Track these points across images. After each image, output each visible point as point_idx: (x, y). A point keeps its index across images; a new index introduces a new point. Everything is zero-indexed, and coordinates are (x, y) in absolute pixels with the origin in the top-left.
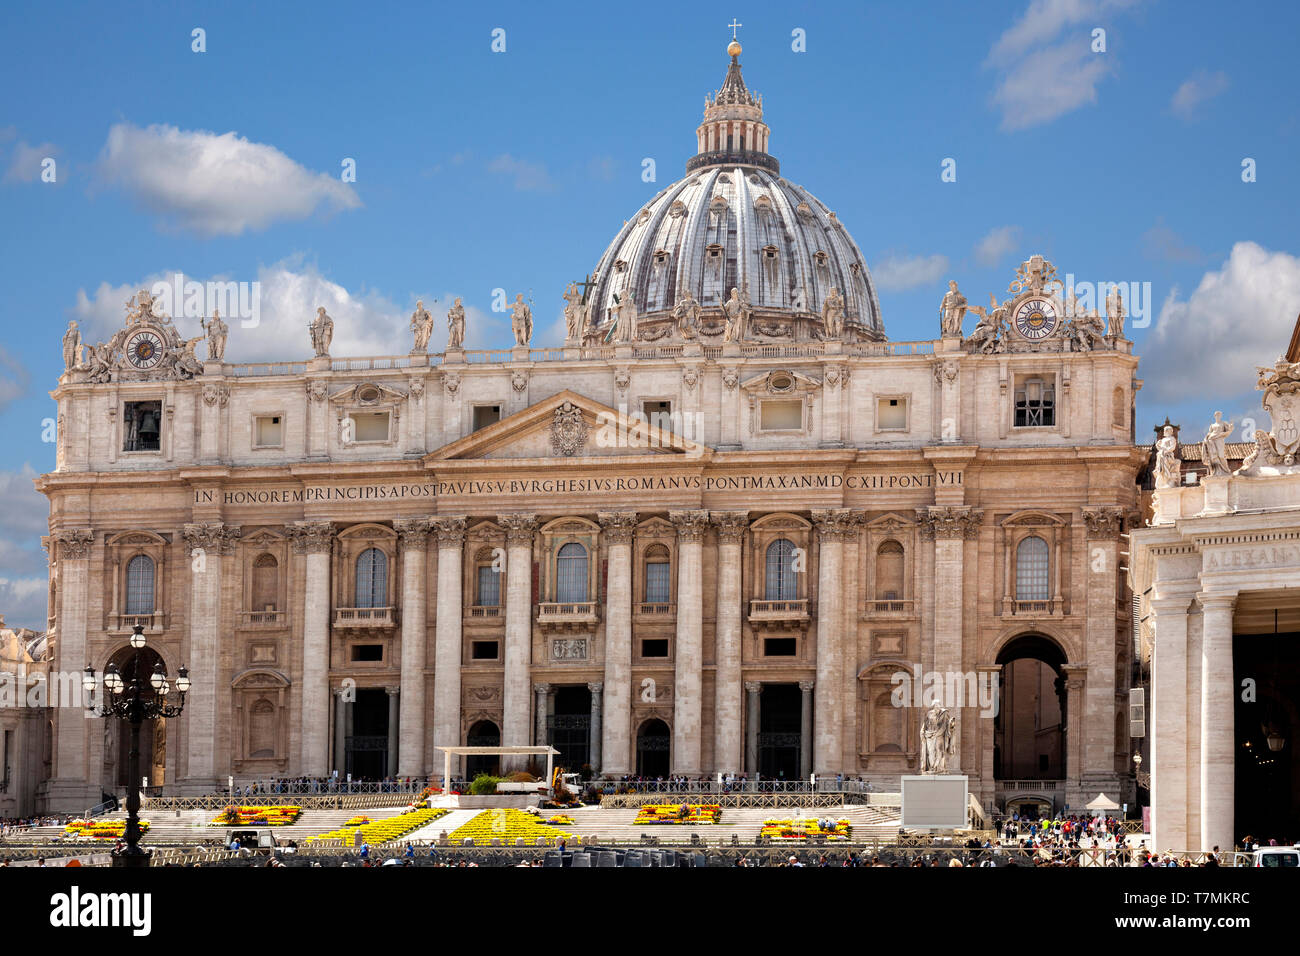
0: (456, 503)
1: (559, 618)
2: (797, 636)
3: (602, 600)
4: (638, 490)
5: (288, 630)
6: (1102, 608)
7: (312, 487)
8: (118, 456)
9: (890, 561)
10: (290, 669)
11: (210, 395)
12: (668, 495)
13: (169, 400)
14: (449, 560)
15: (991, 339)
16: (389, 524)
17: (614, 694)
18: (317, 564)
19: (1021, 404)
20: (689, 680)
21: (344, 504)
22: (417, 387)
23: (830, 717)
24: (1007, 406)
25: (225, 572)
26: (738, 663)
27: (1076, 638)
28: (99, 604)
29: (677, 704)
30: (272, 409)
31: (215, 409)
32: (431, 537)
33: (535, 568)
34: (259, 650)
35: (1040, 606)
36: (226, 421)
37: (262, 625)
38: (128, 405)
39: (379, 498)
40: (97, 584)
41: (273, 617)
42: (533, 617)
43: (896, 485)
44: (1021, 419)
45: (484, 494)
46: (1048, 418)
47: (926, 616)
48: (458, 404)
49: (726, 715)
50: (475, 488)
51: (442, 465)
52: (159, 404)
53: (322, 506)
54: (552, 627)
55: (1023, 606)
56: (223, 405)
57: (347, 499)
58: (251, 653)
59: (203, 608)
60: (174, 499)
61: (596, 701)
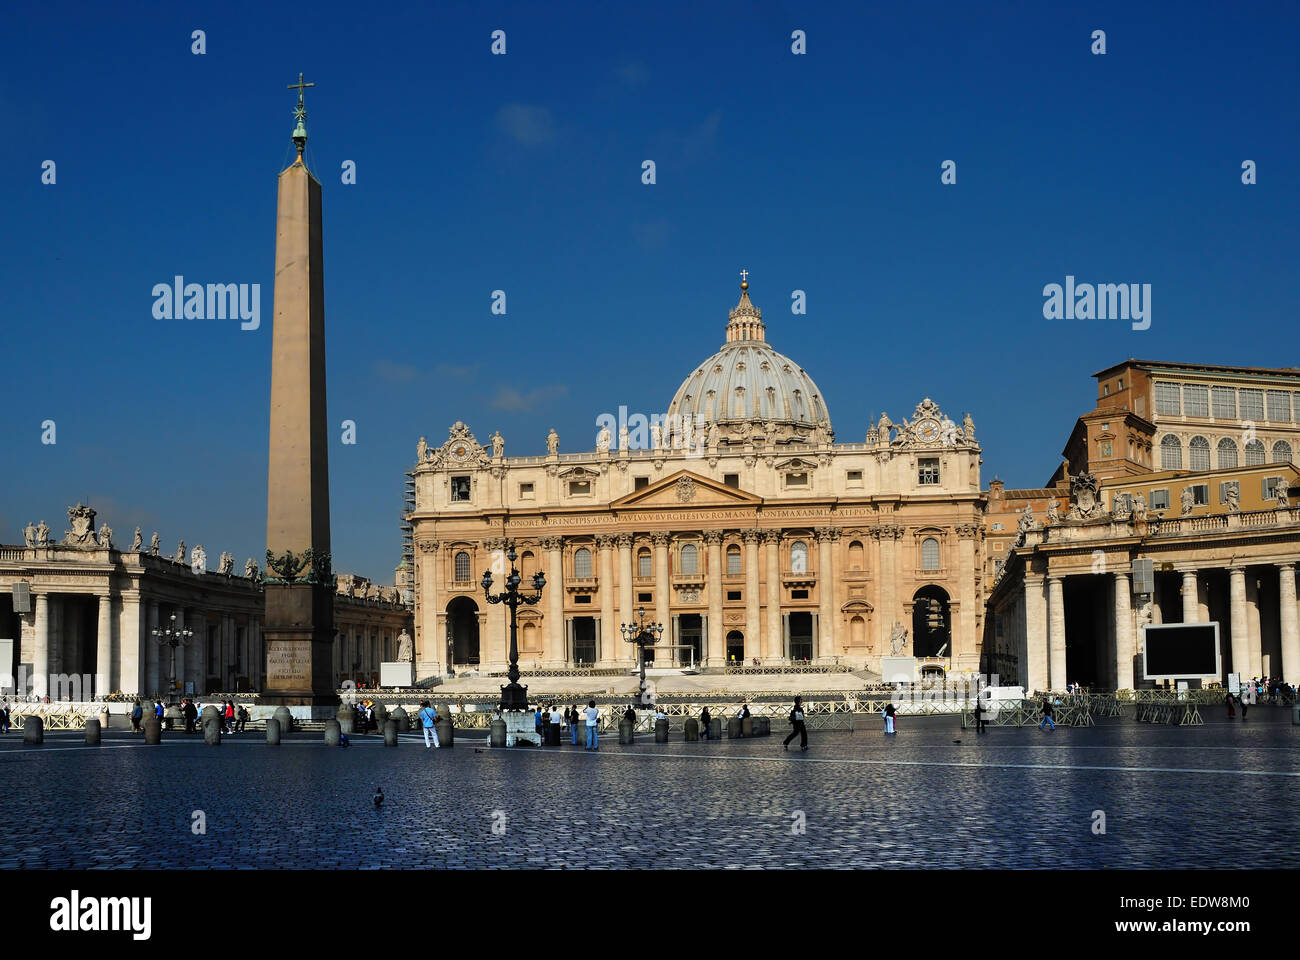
0: (627, 526)
1: (683, 581)
2: (809, 589)
3: (705, 573)
4: (723, 519)
6: (967, 573)
7: (551, 518)
8: (449, 503)
9: (856, 552)
10: (543, 608)
11: (496, 474)
12: (739, 520)
13: (474, 476)
14: (624, 554)
15: (905, 441)
16: (592, 536)
17: (714, 618)
18: (554, 557)
19: (921, 472)
20: (753, 611)
21: (568, 527)
22: (604, 469)
23: (827, 628)
24: (914, 474)
26: (778, 603)
27: (955, 589)
28: (441, 576)
29: (748, 624)
30: (527, 480)
31: (499, 480)
33: (670, 558)
35: (935, 572)
36: (504, 487)
38: (453, 479)
39: (587, 524)
40: (440, 567)
43: (858, 513)
44: (922, 480)
45: (642, 521)
46: (936, 480)
47: (877, 578)
48: (627, 477)
49: (773, 628)
50: (637, 518)
51: (620, 508)
52: (469, 478)
53: (557, 527)
54: (681, 586)
55: (926, 572)
56: (504, 477)
57: (570, 524)
60: (479, 525)
61: (704, 622)
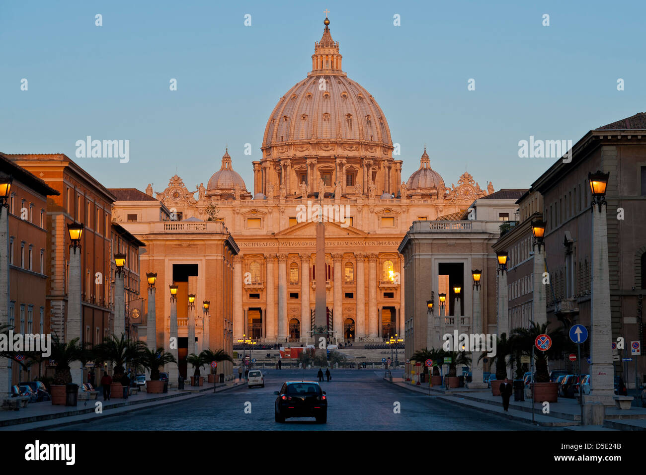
0: (284, 248)
2: (394, 292)
3: (332, 280)
4: (343, 246)
11: (201, 211)
12: (353, 247)
14: (283, 267)
15: (453, 198)
16: (262, 255)
17: (338, 310)
20: (361, 306)
21: (247, 248)
26: (376, 301)
29: (358, 314)
32: (276, 260)
33: (310, 270)
39: (258, 247)
42: (310, 286)
45: (294, 246)
48: (285, 216)
49: (373, 317)
50: (291, 244)
51: (281, 237)
57: (248, 247)
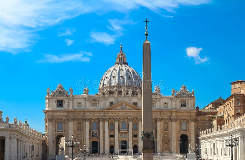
0: (108, 116)
1: (123, 132)
3: (128, 129)
4: (133, 115)
5: (83, 133)
7: (86, 113)
8: (56, 107)
9: (166, 124)
10: (84, 138)
11: (71, 99)
12: (137, 115)
13: (64, 100)
14: (107, 123)
15: (178, 96)
16: (98, 118)
17: (130, 142)
18: (87, 124)
19: (182, 104)
21: (91, 115)
22: (101, 99)
23: (159, 145)
24: (180, 105)
25: (73, 124)
28: (54, 129)
29: (139, 144)
30: (80, 102)
31: (72, 101)
32: (104, 120)
33: (119, 125)
34: (79, 135)
35: (185, 131)
36: (73, 103)
37: (79, 132)
38: (58, 100)
39: (96, 115)
40: (54, 126)
41: (81, 131)
42: (119, 131)
43: (167, 115)
44: (182, 106)
45: (112, 114)
46: (185, 106)
47: (171, 132)
48: (108, 102)
50: (110, 114)
51: (106, 110)
52: (62, 100)
53: (88, 116)
54: (122, 133)
55: (183, 131)
56: (73, 101)
58: (78, 136)
59: (71, 130)
60: (65, 114)
61: (127, 143)
